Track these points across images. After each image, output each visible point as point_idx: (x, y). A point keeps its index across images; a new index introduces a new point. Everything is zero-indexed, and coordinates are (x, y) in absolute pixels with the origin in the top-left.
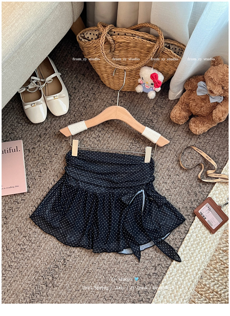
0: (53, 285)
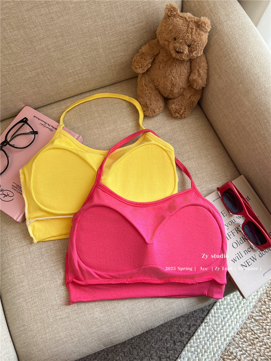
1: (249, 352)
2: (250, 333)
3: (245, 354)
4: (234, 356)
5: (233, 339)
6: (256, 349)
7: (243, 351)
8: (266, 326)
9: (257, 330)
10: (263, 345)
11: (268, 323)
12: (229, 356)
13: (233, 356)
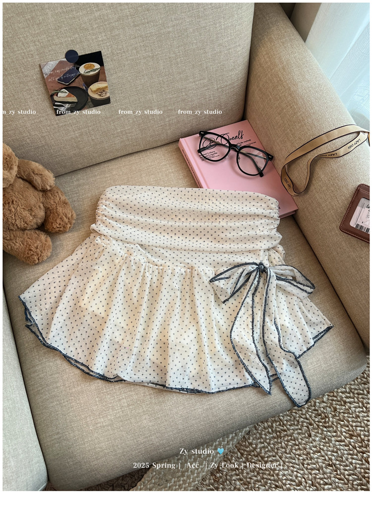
1: (272, 446)
2: (278, 423)
3: (267, 448)
4: (253, 448)
5: (255, 427)
6: (281, 444)
7: (265, 443)
8: (298, 417)
9: (287, 421)
10: (291, 440)
11: (302, 414)
12: (246, 447)
13: (251, 448)
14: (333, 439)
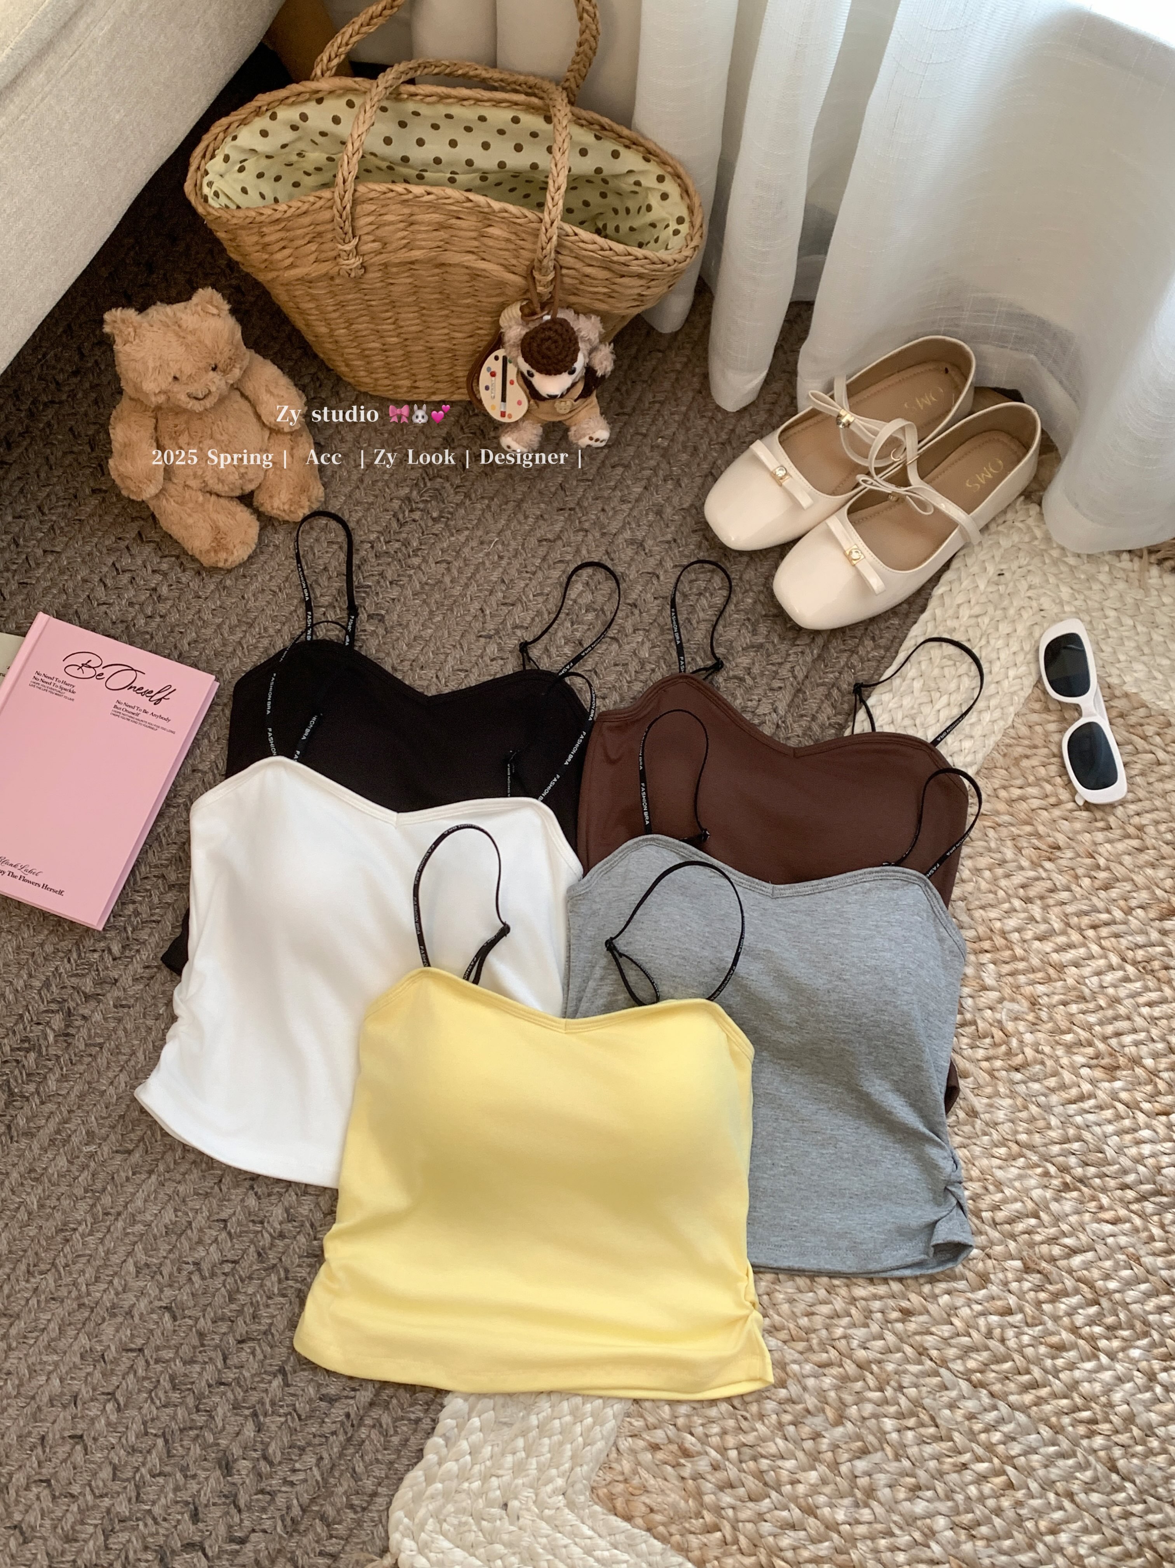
0: (9, 1127)
14: (1054, 1099)
